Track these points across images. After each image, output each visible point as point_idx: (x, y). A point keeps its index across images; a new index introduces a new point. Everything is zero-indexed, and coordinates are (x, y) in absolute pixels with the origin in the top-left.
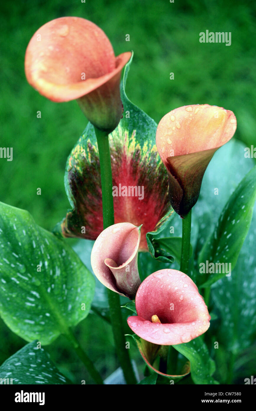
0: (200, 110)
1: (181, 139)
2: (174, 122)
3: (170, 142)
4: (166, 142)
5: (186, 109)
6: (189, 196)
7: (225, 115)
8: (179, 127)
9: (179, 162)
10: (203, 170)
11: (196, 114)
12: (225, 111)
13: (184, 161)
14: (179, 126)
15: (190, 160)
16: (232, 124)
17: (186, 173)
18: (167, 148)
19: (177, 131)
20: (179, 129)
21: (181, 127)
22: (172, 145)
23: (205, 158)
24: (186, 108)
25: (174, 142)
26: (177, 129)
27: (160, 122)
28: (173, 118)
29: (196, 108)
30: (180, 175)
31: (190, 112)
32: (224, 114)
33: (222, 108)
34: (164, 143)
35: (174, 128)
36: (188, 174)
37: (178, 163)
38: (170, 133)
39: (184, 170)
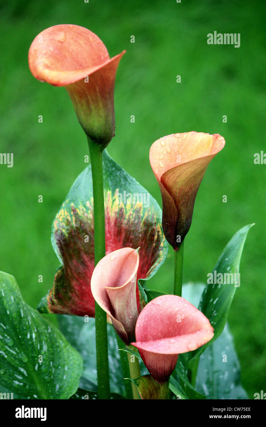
0: (187, 136)
1: (172, 164)
2: (165, 147)
3: (162, 165)
4: (158, 165)
5: (175, 136)
6: (183, 218)
7: (212, 139)
8: (169, 152)
11: (185, 139)
12: (211, 136)
14: (169, 150)
16: (220, 141)
17: (181, 190)
18: (160, 171)
19: (167, 155)
20: (170, 153)
22: (164, 169)
25: (165, 166)
26: (168, 153)
28: (163, 143)
29: (184, 135)
30: (174, 193)
31: (179, 138)
32: (210, 138)
34: (157, 165)
35: (165, 152)
36: (183, 192)
37: (173, 178)
38: (162, 157)
39: (179, 187)
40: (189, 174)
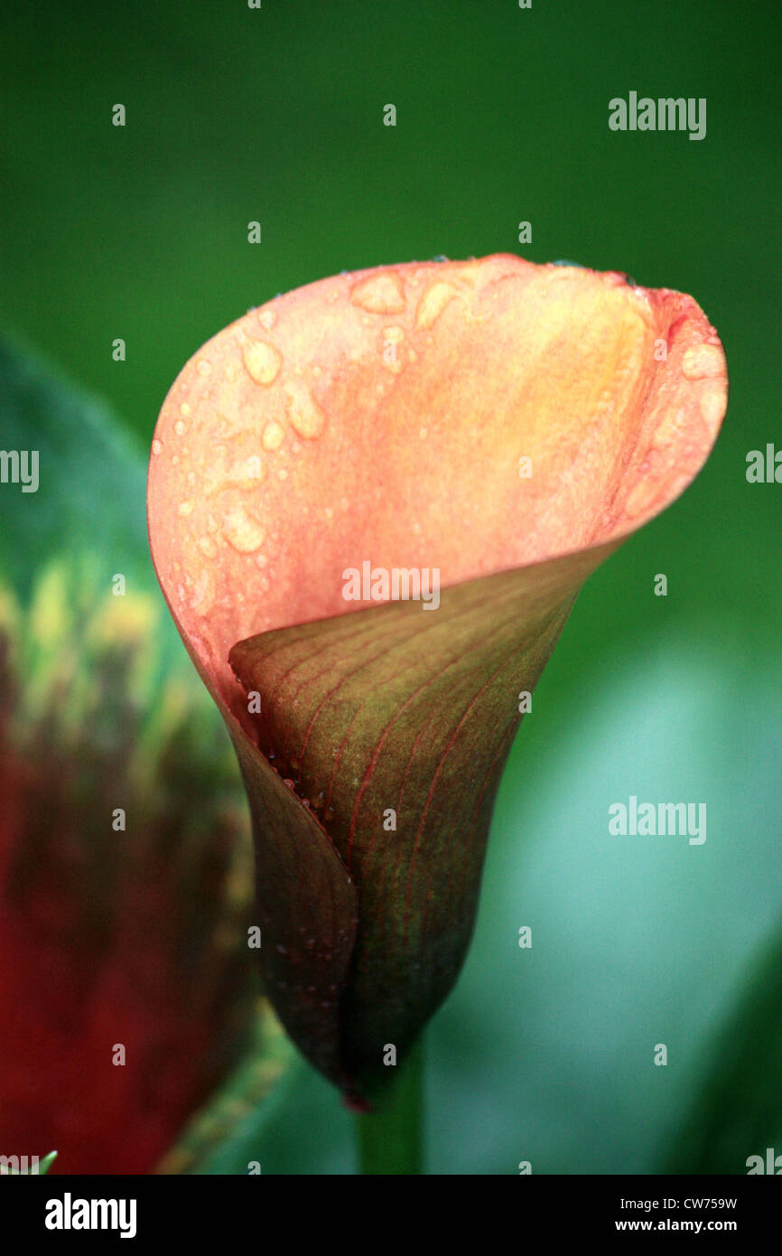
0: (454, 298)
1: (329, 513)
2: (273, 390)
3: (249, 537)
4: (219, 539)
5: (359, 295)
6: (401, 930)
7: (641, 325)
8: (309, 429)
9: (327, 671)
10: (501, 727)
11: (433, 326)
12: (638, 297)
13: (354, 661)
14: (307, 416)
15: (401, 652)
16: (692, 379)
17: (376, 751)
18: (228, 579)
19: (292, 454)
20: (313, 439)
21: (326, 425)
22: (262, 560)
23: (509, 633)
24: (352, 288)
25: (275, 536)
26: (299, 436)
27: (174, 389)
28: (261, 360)
29: (427, 285)
30: (330, 769)
31: (386, 313)
32: (630, 318)
33: (611, 278)
34: (205, 543)
35: (273, 436)
36: (393, 764)
37: (315, 679)
38: (250, 469)
39: (360, 732)
40: (432, 659)
